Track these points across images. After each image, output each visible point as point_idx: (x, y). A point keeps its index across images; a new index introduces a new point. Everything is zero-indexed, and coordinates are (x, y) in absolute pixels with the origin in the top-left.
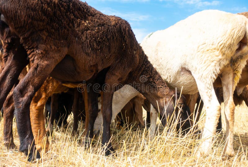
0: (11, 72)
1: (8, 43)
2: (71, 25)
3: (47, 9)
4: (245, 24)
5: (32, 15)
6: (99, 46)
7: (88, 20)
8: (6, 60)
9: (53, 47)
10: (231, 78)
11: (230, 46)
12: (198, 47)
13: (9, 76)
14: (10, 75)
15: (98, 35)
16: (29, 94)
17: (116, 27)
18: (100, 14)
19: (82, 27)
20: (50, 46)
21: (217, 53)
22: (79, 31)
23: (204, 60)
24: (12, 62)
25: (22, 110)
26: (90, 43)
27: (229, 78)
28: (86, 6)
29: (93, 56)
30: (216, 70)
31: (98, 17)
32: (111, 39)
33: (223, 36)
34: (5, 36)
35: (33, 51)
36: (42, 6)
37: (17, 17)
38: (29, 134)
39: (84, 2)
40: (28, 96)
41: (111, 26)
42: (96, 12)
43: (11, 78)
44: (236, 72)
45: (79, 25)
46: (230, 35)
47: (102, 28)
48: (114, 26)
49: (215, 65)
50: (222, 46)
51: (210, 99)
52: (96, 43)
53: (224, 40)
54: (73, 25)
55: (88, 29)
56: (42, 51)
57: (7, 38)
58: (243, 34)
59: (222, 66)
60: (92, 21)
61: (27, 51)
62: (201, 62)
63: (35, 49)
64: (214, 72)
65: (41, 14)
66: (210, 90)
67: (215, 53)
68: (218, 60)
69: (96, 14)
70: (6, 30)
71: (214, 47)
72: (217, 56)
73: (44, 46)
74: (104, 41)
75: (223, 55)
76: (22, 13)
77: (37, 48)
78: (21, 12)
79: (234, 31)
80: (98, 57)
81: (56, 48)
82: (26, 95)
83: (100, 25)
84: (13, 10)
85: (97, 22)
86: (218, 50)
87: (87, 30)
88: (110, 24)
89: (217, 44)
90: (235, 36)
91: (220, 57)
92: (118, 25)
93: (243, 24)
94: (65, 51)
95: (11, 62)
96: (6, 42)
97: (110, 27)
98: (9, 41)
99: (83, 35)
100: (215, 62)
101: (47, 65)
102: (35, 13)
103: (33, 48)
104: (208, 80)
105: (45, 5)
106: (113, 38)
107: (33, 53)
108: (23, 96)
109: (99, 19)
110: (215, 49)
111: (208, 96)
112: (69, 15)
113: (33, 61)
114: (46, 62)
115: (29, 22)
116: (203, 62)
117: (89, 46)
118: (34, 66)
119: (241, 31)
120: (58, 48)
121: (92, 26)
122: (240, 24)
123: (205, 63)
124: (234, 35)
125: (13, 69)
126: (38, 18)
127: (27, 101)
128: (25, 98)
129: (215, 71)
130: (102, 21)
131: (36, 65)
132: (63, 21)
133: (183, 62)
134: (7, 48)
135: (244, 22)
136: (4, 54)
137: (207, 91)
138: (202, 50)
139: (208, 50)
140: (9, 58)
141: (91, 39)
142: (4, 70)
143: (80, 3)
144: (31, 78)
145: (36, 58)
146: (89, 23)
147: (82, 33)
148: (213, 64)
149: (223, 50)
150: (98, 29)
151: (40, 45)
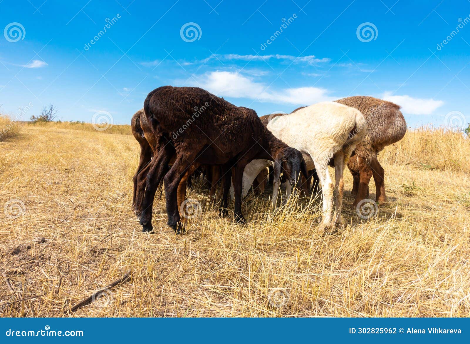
0: (164, 160)
1: (160, 137)
2: (210, 120)
3: (190, 109)
4: (355, 116)
5: (178, 114)
6: (233, 137)
7: (227, 115)
8: (159, 150)
9: (195, 140)
10: (342, 160)
11: (342, 136)
12: (315, 135)
13: (161, 164)
14: (163, 163)
15: (234, 128)
16: (176, 180)
17: (247, 119)
18: (235, 109)
19: (220, 122)
20: (193, 140)
21: (331, 141)
22: (217, 126)
23: (320, 145)
24: (164, 152)
25: (171, 194)
26: (226, 135)
27: (340, 159)
28: (223, 102)
29: (228, 146)
30: (330, 154)
31: (234, 111)
32: (244, 130)
33: (336, 127)
34: (157, 130)
35: (179, 144)
36: (186, 107)
37: (166, 117)
38: (175, 213)
39: (221, 98)
40: (175, 182)
41: (244, 119)
42: (232, 107)
43: (163, 165)
44: (346, 155)
45: (217, 121)
46: (342, 127)
47: (237, 122)
48: (246, 119)
49: (330, 151)
50: (335, 136)
51: (325, 178)
52: (231, 135)
53: (337, 131)
54: (212, 120)
55: (226, 123)
56: (187, 145)
57: (159, 132)
58: (354, 125)
59: (336, 151)
60: (229, 115)
61: (175, 144)
62: (317, 148)
63: (181, 143)
64: (328, 156)
65: (186, 113)
66: (324, 171)
67: (330, 140)
68: (333, 147)
69: (232, 109)
70: (158, 126)
71: (328, 136)
72: (332, 144)
73: (188, 140)
74: (238, 132)
75: (336, 143)
76: (170, 114)
77: (182, 141)
78: (168, 113)
79: (345, 123)
80: (232, 146)
81: (197, 140)
82: (174, 181)
83: (236, 118)
84: (162, 112)
85: (234, 116)
86: (332, 138)
87: (224, 125)
88: (243, 118)
89: (331, 134)
90: (346, 128)
91: (334, 144)
92: (249, 117)
93: (354, 117)
94: (205, 142)
95: (162, 152)
96: (159, 136)
97: (243, 121)
98: (161, 135)
99: (221, 129)
100: (330, 148)
101: (190, 156)
102: (180, 113)
103: (179, 141)
104: (323, 161)
105: (188, 105)
106: (245, 130)
107: (179, 146)
108: (171, 182)
109: (234, 113)
110: (329, 137)
111: (323, 175)
112: (209, 112)
113: (179, 153)
114: (189, 153)
115: (175, 120)
116: (319, 148)
117: (225, 138)
118: (180, 157)
119: (352, 123)
120: (199, 140)
121: (229, 120)
122: (350, 117)
123: (320, 148)
124: (345, 126)
125: (165, 158)
126: (183, 117)
127: (175, 186)
128: (173, 184)
129: (330, 156)
130: (238, 115)
131: (181, 156)
132: (203, 118)
133: (304, 146)
134: (159, 141)
135: (355, 114)
136: (157, 145)
137: (322, 171)
138: (319, 137)
139: (323, 138)
140: (161, 148)
141: (227, 132)
142: (157, 159)
143: (218, 100)
144: (177, 167)
145: (181, 150)
146: (227, 118)
147: (220, 127)
148: (328, 150)
149: (336, 139)
150: (234, 123)
151: (185, 139)
